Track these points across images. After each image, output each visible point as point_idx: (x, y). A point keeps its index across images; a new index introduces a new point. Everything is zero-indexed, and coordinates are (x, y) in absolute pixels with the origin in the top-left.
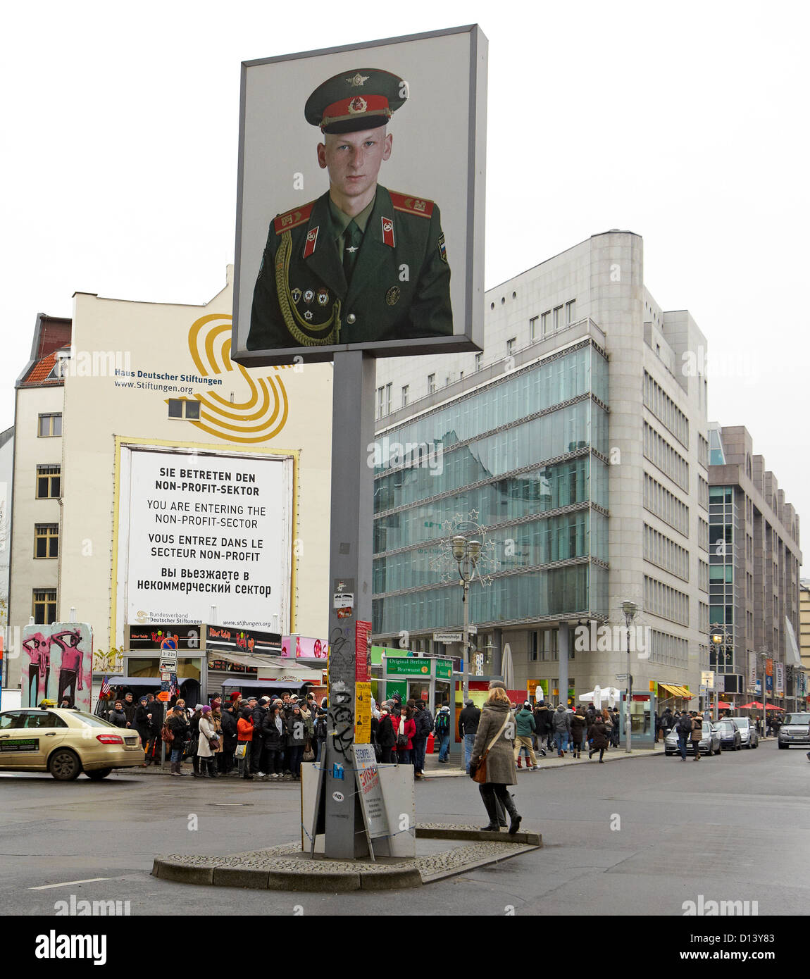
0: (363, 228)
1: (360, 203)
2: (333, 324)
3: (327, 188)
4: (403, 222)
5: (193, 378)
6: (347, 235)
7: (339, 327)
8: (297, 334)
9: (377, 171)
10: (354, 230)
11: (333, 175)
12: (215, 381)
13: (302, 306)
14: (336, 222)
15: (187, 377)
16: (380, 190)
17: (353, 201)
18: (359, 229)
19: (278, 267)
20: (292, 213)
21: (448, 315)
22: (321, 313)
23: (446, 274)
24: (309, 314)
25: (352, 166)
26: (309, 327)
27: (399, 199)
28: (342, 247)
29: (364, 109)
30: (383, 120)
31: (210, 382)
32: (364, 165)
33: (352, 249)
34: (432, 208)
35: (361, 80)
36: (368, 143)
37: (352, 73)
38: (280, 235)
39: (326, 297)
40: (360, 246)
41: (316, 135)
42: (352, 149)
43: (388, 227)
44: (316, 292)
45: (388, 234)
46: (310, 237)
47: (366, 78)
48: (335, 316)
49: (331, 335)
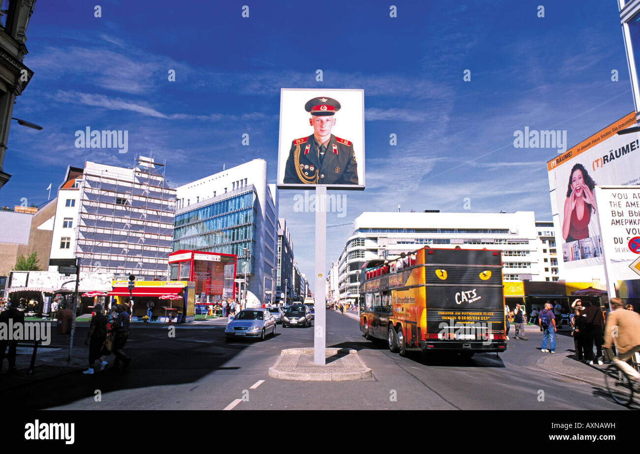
0: (326, 147)
1: (325, 139)
2: (316, 177)
3: (313, 133)
4: (340, 146)
6: (321, 149)
7: (318, 178)
8: (302, 179)
9: (331, 129)
10: (323, 147)
11: (315, 129)
13: (304, 170)
14: (317, 144)
16: (332, 135)
17: (322, 138)
18: (325, 147)
19: (295, 156)
20: (300, 139)
21: (356, 178)
22: (311, 173)
23: (355, 165)
24: (307, 173)
25: (322, 127)
26: (307, 177)
27: (339, 139)
28: (319, 152)
29: (326, 109)
30: (333, 114)
32: (326, 126)
33: (322, 153)
34: (350, 143)
35: (325, 100)
36: (327, 120)
37: (322, 98)
38: (296, 146)
39: (313, 168)
40: (325, 152)
41: (309, 115)
42: (322, 122)
43: (335, 148)
44: (309, 166)
45: (335, 150)
46: (307, 148)
47: (327, 100)
48: (316, 175)
49: (315, 180)
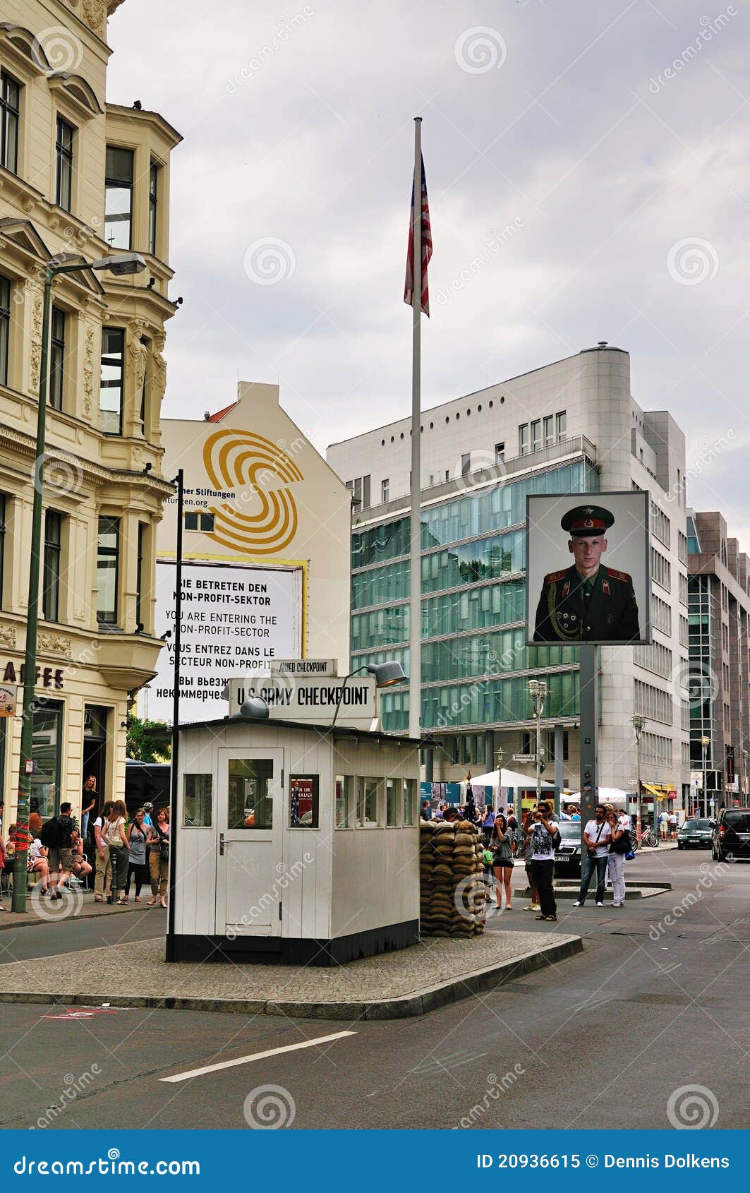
0: (593, 584)
1: (592, 572)
2: (578, 632)
3: (575, 563)
4: (613, 583)
5: (208, 492)
6: (585, 587)
7: (582, 632)
9: (600, 557)
10: (588, 585)
11: (577, 557)
12: (228, 495)
13: (563, 621)
14: (579, 580)
15: (202, 491)
16: (602, 566)
17: (588, 571)
18: (591, 585)
19: (548, 601)
20: (556, 574)
21: (638, 629)
22: (572, 625)
23: (636, 610)
24: (566, 625)
25: (586, 553)
26: (566, 631)
27: (612, 572)
28: (582, 593)
29: (592, 526)
30: (603, 532)
31: (224, 496)
32: (593, 553)
34: (628, 577)
35: (590, 511)
36: (595, 543)
37: (586, 507)
38: (550, 584)
39: (575, 617)
40: (592, 593)
41: (568, 536)
42: (586, 545)
43: (606, 585)
44: (570, 614)
45: (606, 589)
46: (565, 586)
47: (593, 510)
48: (580, 626)
49: (578, 636)
